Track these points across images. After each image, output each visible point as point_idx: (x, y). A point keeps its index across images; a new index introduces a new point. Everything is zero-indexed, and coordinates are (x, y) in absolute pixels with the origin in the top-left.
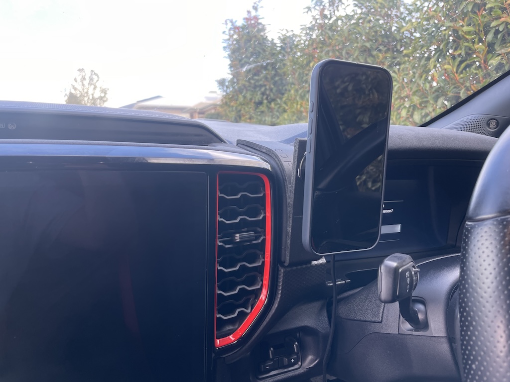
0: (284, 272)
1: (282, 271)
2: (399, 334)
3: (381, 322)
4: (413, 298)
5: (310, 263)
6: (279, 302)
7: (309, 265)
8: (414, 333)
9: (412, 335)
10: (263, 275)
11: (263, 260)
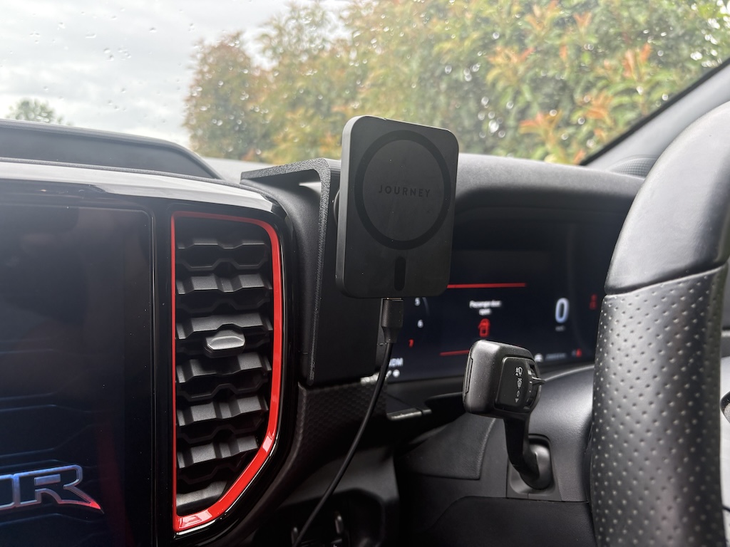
0: (308, 397)
1: (305, 394)
2: (508, 498)
3: (478, 479)
4: (530, 437)
5: (359, 380)
6: (300, 448)
7: (355, 385)
8: (531, 496)
9: (528, 499)
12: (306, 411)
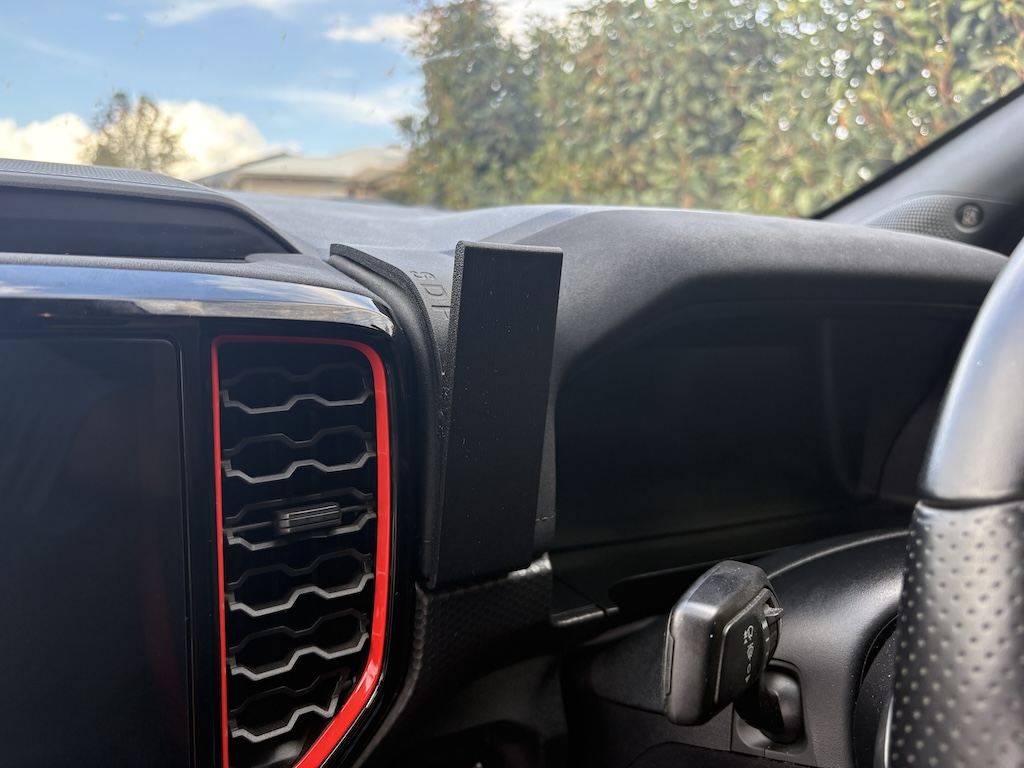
0: (430, 606)
1: (426, 601)
2: (731, 752)
5: (506, 576)
6: (419, 682)
7: (501, 581)
8: (769, 753)
9: (763, 759)
10: (370, 616)
11: (371, 576)
12: (428, 627)
